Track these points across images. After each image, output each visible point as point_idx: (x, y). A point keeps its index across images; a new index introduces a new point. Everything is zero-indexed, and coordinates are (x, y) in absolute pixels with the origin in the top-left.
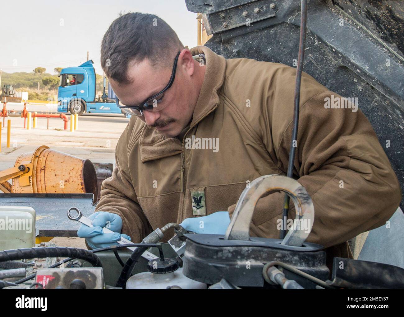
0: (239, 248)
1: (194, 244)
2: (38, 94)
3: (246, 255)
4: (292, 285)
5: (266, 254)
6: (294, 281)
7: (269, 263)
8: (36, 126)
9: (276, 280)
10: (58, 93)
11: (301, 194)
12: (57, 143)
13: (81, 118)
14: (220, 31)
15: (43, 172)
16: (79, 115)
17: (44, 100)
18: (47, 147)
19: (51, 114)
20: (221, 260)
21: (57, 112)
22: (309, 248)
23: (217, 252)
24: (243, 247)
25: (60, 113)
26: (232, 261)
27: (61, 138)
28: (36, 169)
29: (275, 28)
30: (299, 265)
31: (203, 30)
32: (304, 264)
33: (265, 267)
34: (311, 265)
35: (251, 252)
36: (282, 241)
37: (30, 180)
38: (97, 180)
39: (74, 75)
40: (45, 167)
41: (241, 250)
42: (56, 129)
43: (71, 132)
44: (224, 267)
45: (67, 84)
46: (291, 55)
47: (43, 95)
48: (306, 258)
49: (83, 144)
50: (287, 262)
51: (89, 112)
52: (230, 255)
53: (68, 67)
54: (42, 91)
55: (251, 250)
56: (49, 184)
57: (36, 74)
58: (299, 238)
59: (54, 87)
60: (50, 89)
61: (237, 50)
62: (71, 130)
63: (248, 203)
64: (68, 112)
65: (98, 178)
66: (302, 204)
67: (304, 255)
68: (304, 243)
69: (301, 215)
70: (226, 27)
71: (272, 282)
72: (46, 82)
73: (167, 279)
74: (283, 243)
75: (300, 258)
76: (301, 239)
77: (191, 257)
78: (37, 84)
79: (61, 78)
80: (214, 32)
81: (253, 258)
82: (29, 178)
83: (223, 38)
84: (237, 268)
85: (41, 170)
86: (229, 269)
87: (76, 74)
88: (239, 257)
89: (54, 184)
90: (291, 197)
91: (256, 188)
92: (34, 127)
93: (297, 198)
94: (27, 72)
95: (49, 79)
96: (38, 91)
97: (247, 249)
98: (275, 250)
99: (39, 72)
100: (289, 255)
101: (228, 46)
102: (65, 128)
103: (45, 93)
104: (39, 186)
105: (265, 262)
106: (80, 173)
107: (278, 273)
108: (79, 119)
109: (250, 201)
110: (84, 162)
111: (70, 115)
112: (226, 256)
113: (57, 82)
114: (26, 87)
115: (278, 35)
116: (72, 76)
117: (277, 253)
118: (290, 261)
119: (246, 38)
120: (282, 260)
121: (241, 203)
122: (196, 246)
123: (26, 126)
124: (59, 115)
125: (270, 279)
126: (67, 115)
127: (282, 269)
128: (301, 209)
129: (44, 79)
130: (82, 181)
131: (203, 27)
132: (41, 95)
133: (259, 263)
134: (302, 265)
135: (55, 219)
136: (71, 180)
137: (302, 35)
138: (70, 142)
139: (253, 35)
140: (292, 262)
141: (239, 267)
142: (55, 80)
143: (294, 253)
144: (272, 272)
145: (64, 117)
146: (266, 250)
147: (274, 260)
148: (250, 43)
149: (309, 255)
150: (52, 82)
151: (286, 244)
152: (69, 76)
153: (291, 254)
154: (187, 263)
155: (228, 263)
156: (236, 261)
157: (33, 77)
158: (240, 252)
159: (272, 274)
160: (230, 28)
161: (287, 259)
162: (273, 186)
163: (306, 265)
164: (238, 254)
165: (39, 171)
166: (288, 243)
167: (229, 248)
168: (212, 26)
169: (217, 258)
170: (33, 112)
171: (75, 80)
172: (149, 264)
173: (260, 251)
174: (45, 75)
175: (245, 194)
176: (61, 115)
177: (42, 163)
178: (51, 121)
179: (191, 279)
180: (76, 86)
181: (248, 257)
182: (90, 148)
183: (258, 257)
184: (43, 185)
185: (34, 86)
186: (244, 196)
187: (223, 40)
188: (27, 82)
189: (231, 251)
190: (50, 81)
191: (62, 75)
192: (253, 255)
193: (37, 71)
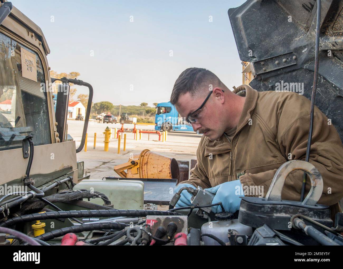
0: (275, 205)
1: (246, 202)
2: (143, 119)
3: (279, 210)
4: (310, 229)
5: (292, 210)
6: (311, 226)
7: (294, 216)
8: (141, 139)
9: (299, 226)
10: (155, 118)
11: (315, 172)
12: (154, 149)
13: (169, 134)
14: (261, 73)
15: (146, 165)
16: (168, 132)
17: (146, 123)
18: (148, 150)
19: (151, 131)
20: (263, 213)
21: (154, 130)
22: (320, 207)
23: (261, 208)
24: (277, 205)
25: (157, 130)
26: (270, 214)
27: (157, 146)
28: (141, 164)
29: (296, 72)
30: (314, 217)
31: (246, 80)
32: (316, 216)
33: (292, 218)
34: (321, 218)
35: (283, 208)
36: (302, 203)
37: (138, 170)
38: (179, 171)
39: (165, 107)
40: (147, 162)
41: (277, 207)
42: (153, 140)
43: (163, 142)
44: (265, 217)
45: (160, 113)
46: (306, 89)
47: (146, 120)
48: (318, 213)
49: (170, 150)
50: (306, 215)
51: (174, 130)
52: (269, 210)
53: (162, 102)
54: (145, 117)
55: (282, 207)
56: (150, 173)
57: (142, 106)
58: (313, 200)
59: (153, 115)
60: (150, 116)
61: (272, 85)
62: (163, 141)
63: (280, 178)
64: (161, 130)
65: (180, 170)
66: (315, 179)
67: (316, 211)
68: (316, 204)
69: (314, 186)
70: (265, 70)
71: (296, 227)
72: (148, 112)
73: (227, 225)
74: (303, 204)
75: (314, 213)
76: (315, 201)
77: (244, 211)
78: (142, 113)
79: (157, 109)
80: (257, 74)
81: (284, 212)
82: (138, 169)
83: (263, 77)
84: (274, 218)
85: (145, 164)
86: (269, 218)
87: (166, 107)
88: (275, 211)
89: (153, 173)
90: (308, 174)
91: (286, 168)
92: (140, 139)
93: (312, 175)
94: (137, 106)
95: (149, 110)
96: (143, 117)
97: (280, 207)
98: (298, 208)
99: (144, 105)
100: (307, 211)
101: (266, 83)
102: (159, 140)
103: (147, 118)
104: (144, 174)
105: (291, 215)
106: (168, 166)
107: (300, 221)
108: (168, 134)
109: (282, 176)
110: (171, 160)
111: (162, 132)
112: (266, 210)
113: (154, 112)
114: (136, 115)
115: (298, 76)
116: (164, 108)
117: (299, 209)
118: (308, 214)
119: (278, 78)
120: (303, 214)
121: (276, 178)
122: (247, 204)
123: (135, 138)
124: (155, 132)
125: (295, 225)
126: (161, 132)
127: (303, 219)
128: (315, 182)
129: (147, 110)
130: (170, 171)
131: (246, 78)
132: (145, 119)
133: (288, 215)
134: (316, 217)
135: (153, 194)
136: (163, 170)
137: (316, 72)
138: (162, 148)
139: (282, 76)
140: (309, 215)
141: (275, 217)
142: (153, 111)
143: (310, 209)
144: (296, 221)
145: (159, 133)
146: (292, 207)
147: (297, 214)
148: (280, 81)
149: (319, 211)
150: (151, 111)
151: (305, 204)
152: (162, 108)
153: (308, 210)
154: (241, 214)
155: (268, 215)
156: (273, 214)
157: (140, 109)
158: (276, 208)
159: (296, 222)
160: (267, 71)
161: (306, 213)
162: (297, 167)
163: (318, 217)
164: (274, 209)
165: (143, 164)
166: (306, 204)
167: (268, 205)
168: (256, 69)
169: (261, 212)
170: (140, 130)
171: (166, 111)
172: (216, 215)
173: (288, 208)
174: (147, 107)
175: (279, 171)
176: (157, 132)
177: (145, 160)
178: (151, 135)
179: (244, 224)
180: (166, 114)
181: (281, 212)
182: (175, 152)
183: (287, 211)
184: (146, 174)
185: (140, 114)
186: (278, 173)
187: (263, 79)
188: (136, 112)
189: (270, 207)
190: (150, 111)
191: (158, 107)
192: (284, 210)
193: (142, 105)
